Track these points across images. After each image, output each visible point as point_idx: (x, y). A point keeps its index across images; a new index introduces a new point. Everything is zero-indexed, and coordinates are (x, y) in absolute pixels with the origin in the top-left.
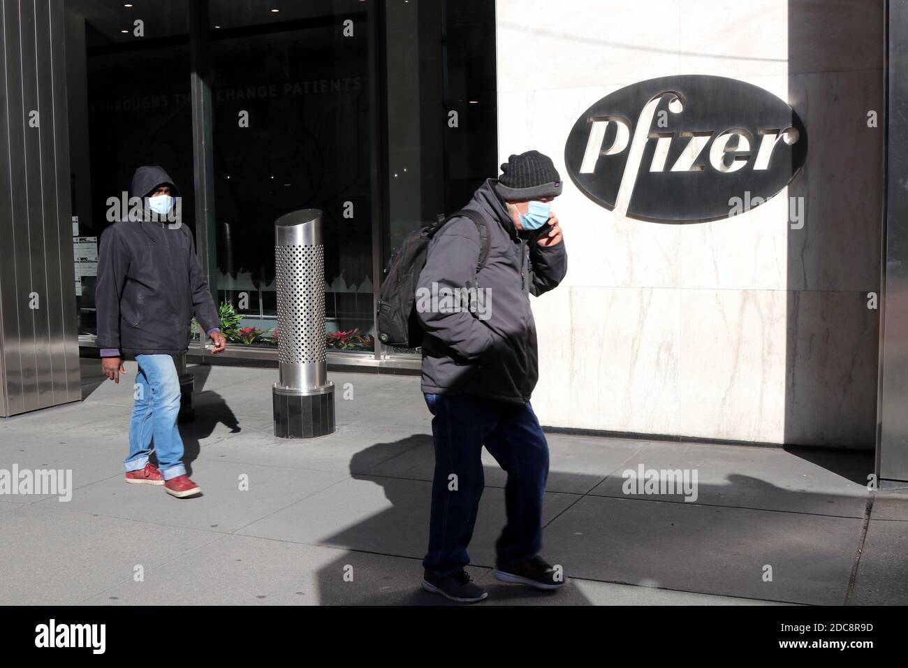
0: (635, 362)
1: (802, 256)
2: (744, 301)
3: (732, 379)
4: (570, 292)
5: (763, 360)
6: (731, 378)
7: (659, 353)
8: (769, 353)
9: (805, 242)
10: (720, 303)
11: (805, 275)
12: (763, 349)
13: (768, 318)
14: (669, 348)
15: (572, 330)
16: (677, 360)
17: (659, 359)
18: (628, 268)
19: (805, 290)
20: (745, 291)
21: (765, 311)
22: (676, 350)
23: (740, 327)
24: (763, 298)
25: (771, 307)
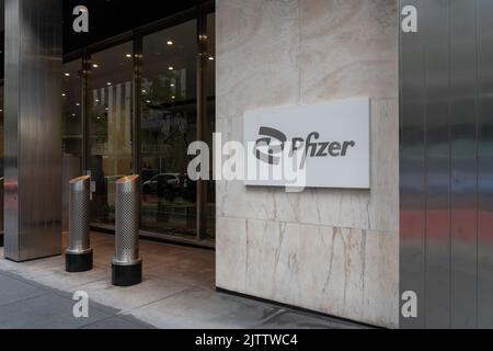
0: (277, 262)
1: (367, 209)
2: (334, 234)
3: (328, 278)
4: (246, 222)
5: (346, 269)
7: (289, 258)
8: (349, 265)
9: (369, 200)
10: (321, 234)
11: (369, 220)
12: (345, 262)
13: (348, 244)
14: (294, 256)
15: (247, 242)
16: (298, 263)
17: (289, 262)
19: (369, 230)
20: (335, 228)
21: (346, 240)
22: (298, 257)
23: (332, 248)
24: (345, 233)
25: (349, 238)
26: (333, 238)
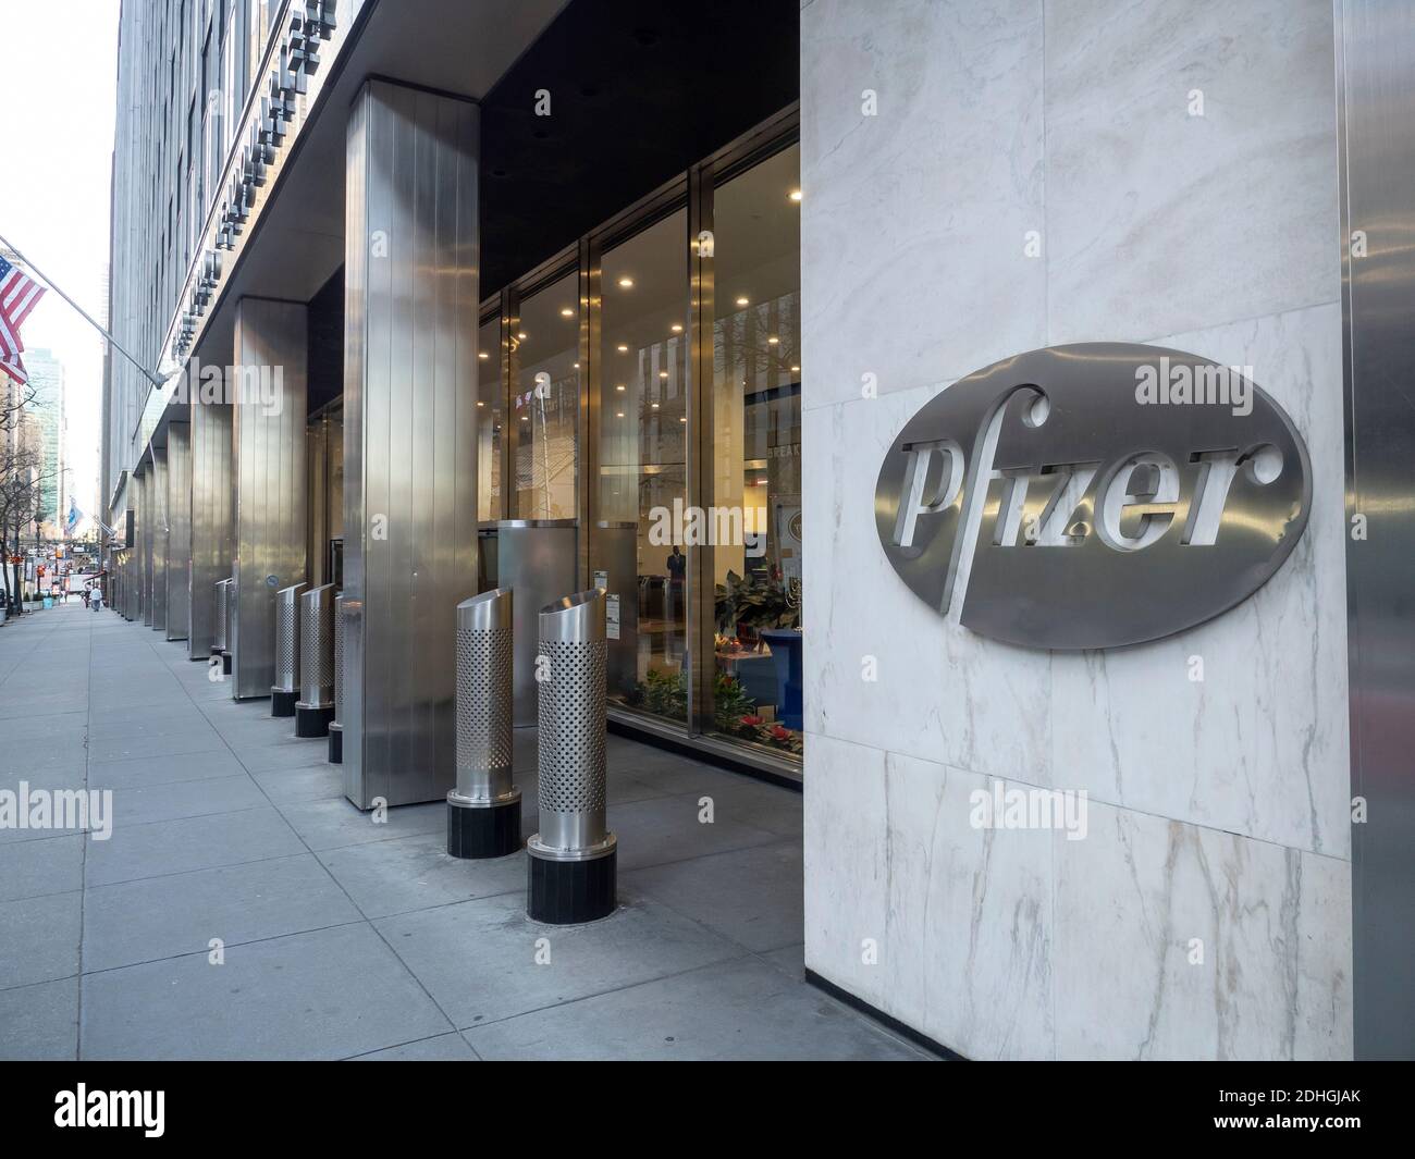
0: (978, 921)
1: (1305, 761)
2: (1174, 845)
3: (1153, 1022)
4: (886, 762)
5: (1220, 1002)
6: (1152, 1017)
7: (1016, 914)
8: (1232, 986)
9: (1312, 730)
10: (1124, 839)
11: (1314, 812)
12: (1218, 973)
13: (1228, 899)
14: (1034, 911)
15: (889, 831)
16: (1047, 941)
17: (1016, 929)
18: (966, 732)
19: (1316, 852)
20: (1176, 824)
21: (1219, 879)
22: (1046, 916)
23: (1167, 901)
24: (1215, 850)
25: (1233, 873)
26: (1170, 863)
